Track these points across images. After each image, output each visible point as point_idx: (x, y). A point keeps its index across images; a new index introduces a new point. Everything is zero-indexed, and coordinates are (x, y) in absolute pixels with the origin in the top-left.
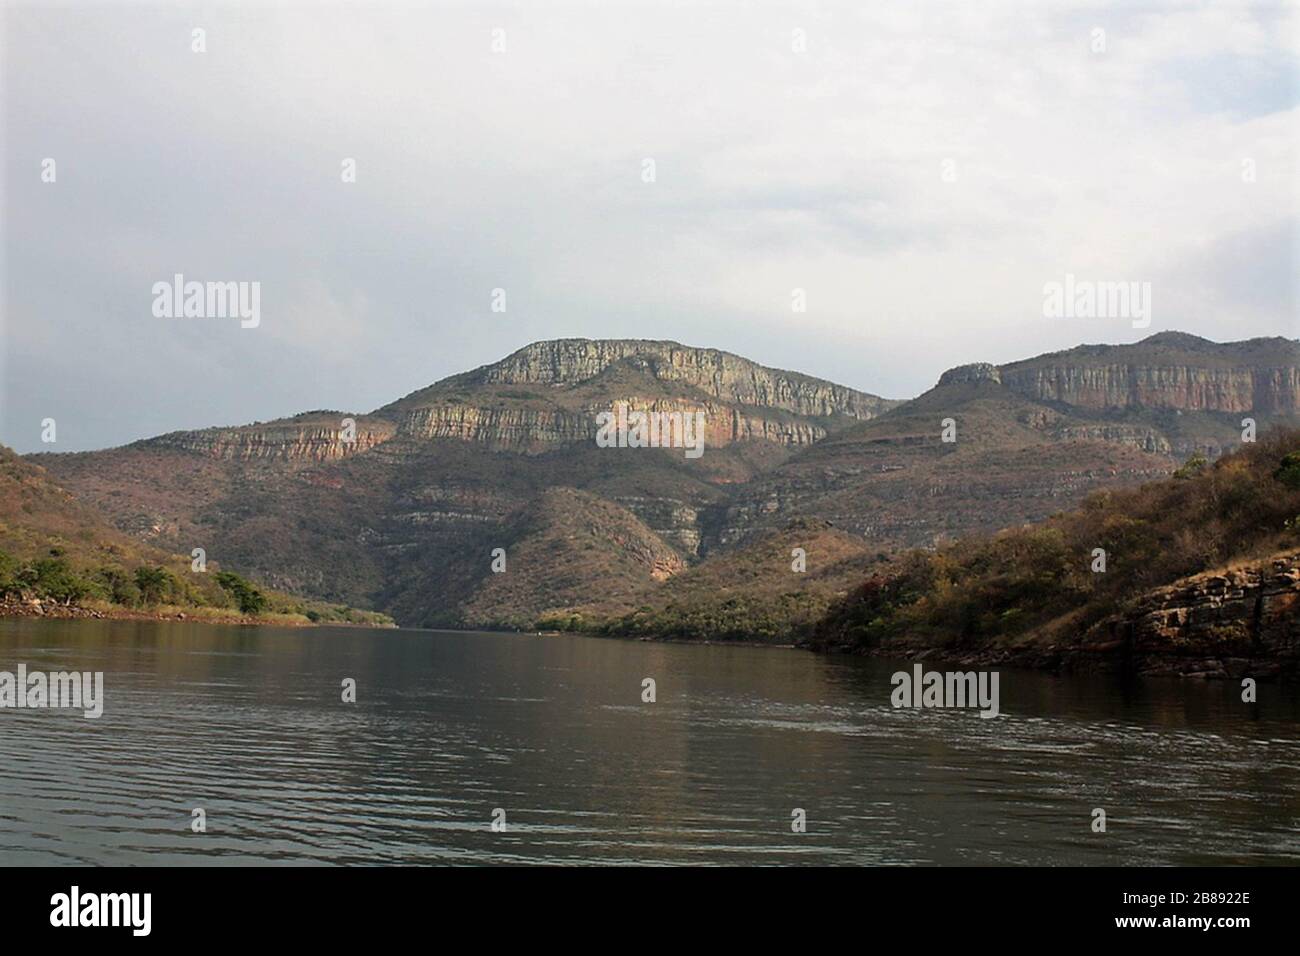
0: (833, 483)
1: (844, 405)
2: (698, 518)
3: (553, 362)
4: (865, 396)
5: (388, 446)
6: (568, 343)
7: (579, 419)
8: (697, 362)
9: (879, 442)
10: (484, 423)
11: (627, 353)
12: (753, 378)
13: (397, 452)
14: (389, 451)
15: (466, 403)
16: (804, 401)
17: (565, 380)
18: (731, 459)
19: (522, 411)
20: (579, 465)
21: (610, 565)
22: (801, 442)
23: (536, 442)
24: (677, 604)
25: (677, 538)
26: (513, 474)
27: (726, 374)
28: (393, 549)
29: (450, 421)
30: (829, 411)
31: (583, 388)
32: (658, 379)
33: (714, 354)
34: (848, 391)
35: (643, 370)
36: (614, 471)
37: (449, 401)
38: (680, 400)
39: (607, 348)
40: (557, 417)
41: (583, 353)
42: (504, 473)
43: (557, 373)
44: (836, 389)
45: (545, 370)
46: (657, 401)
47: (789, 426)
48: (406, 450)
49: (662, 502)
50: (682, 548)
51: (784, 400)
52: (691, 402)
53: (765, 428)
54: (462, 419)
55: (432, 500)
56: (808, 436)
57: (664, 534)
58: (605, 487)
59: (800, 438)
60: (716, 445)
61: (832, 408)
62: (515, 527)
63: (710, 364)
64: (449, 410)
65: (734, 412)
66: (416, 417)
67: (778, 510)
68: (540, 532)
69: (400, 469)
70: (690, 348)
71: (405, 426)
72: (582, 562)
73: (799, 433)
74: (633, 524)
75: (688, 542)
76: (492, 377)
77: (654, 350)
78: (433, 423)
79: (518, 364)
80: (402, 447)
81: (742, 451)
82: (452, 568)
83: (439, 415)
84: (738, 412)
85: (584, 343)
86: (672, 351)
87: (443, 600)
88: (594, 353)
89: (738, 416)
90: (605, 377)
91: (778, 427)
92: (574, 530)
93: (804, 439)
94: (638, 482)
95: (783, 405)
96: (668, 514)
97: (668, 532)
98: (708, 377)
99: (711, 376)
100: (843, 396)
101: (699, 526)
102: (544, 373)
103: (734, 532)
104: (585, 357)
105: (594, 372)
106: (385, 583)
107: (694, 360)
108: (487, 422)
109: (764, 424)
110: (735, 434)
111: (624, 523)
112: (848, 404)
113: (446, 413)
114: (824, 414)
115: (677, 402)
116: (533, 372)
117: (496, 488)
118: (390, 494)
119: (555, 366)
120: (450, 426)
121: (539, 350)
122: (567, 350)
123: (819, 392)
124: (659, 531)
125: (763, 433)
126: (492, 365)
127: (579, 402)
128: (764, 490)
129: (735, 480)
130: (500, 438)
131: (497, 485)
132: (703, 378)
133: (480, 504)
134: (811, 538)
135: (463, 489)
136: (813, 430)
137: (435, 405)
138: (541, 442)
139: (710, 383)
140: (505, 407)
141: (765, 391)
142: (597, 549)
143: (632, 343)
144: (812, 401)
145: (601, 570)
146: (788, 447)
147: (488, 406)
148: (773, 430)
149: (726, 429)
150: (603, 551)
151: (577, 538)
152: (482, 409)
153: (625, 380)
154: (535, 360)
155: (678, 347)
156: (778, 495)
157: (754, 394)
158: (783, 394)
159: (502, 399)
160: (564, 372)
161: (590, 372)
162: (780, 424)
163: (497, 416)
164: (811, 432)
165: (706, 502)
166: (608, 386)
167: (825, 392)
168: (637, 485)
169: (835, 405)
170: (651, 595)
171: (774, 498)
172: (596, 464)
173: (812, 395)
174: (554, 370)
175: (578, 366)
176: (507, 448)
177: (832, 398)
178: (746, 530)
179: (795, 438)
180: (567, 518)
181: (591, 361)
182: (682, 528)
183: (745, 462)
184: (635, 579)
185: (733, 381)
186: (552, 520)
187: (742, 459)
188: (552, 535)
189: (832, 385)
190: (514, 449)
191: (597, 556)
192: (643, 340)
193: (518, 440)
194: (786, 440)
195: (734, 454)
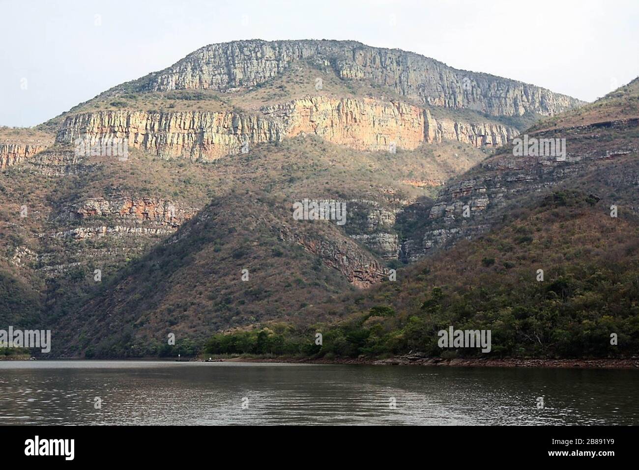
0: (550, 173)
1: (537, 105)
2: (397, 221)
3: (227, 65)
4: (557, 96)
5: (45, 156)
6: (242, 45)
7: (258, 120)
8: (381, 62)
9: (598, 126)
10: (152, 128)
11: (306, 53)
12: (441, 79)
13: (56, 163)
14: (47, 162)
15: (131, 106)
16: (495, 102)
17: (241, 84)
18: (424, 162)
19: (194, 112)
20: (260, 170)
21: (304, 273)
22: (495, 144)
23: (211, 146)
24: (441, 298)
25: (375, 243)
26: (187, 182)
27: (412, 75)
28: (53, 270)
29: (114, 126)
30: (522, 111)
31: (261, 90)
32: (342, 79)
33: (398, 54)
34: (540, 90)
35: (325, 70)
36: (299, 174)
37: (113, 104)
38: (367, 100)
39: (284, 48)
40: (234, 119)
41: (259, 55)
42: (177, 181)
43: (231, 77)
44: (527, 89)
45: (219, 74)
46: (342, 99)
47: (482, 127)
48: (65, 160)
49: (356, 204)
50: (380, 253)
51: (474, 100)
52: (379, 102)
53: (456, 130)
54: (128, 123)
55: (96, 213)
56: (502, 136)
57: (361, 239)
58: (291, 190)
59: (494, 140)
60: (407, 147)
61: (525, 107)
62: (189, 236)
63: (395, 64)
64: (113, 114)
65: (424, 112)
66: (75, 123)
67: (489, 207)
68: (218, 241)
69: (60, 182)
70: (374, 48)
71: (63, 134)
72: (271, 271)
73: (493, 134)
74: (325, 228)
75: (388, 247)
76: (162, 84)
77: (336, 50)
78: (96, 130)
79: (189, 69)
80: (62, 158)
81: (436, 153)
82: (118, 287)
83: (102, 120)
84: (428, 112)
85: (259, 44)
86: (354, 51)
87: (108, 324)
88: (271, 54)
89: (429, 116)
90: (284, 78)
91: (470, 128)
92: (258, 235)
93: (499, 140)
94: (327, 183)
95: (474, 106)
96: (364, 217)
97: (366, 236)
98: (393, 78)
99: (397, 77)
100: (536, 95)
101: (399, 230)
102: (218, 77)
103: (440, 234)
104: (261, 58)
105: (273, 74)
106: (44, 308)
107: (378, 60)
108: (156, 127)
109: (456, 126)
110: (426, 136)
111: (315, 226)
112: (541, 103)
113: (110, 116)
114: (517, 116)
115: (363, 101)
116: (206, 77)
117: (168, 197)
118: (49, 209)
119: (229, 70)
120: (115, 132)
121: (211, 53)
122: (242, 52)
123: (511, 92)
124: (354, 236)
125: (455, 135)
126: (162, 71)
127: (257, 105)
128: (471, 185)
129: (430, 183)
130: (171, 144)
131: (169, 194)
132: (388, 79)
133: (151, 215)
134: (574, 217)
135: (133, 199)
136: (507, 131)
137: (97, 109)
138: (216, 146)
139: (396, 84)
140: (175, 109)
141: (454, 93)
142: (286, 256)
143: (311, 43)
144: (503, 101)
145: (292, 279)
146: (482, 149)
147: (156, 108)
148: (465, 132)
149: (417, 130)
150: (293, 258)
151: (261, 245)
152: (150, 112)
153: (306, 81)
154: (207, 64)
155: (361, 47)
156: (488, 189)
157: (443, 95)
158: (473, 94)
159: (172, 102)
160: (239, 76)
161: (268, 75)
162: (472, 125)
163: (166, 119)
164: (505, 133)
165: (405, 203)
166: (288, 87)
167: (516, 92)
168: (328, 186)
169: (527, 105)
170: (365, 301)
171: (482, 194)
172: (280, 167)
173: (503, 95)
174: (229, 74)
175: (255, 69)
176: (179, 154)
177: (524, 97)
178: (453, 231)
179: (489, 139)
180: (249, 223)
181: (268, 63)
182: (380, 231)
183: (439, 165)
184: (332, 288)
185: (420, 83)
186: (231, 226)
187: (435, 161)
188: (233, 244)
189: (524, 84)
190: (187, 154)
191: (287, 264)
192: (324, 40)
193: (191, 145)
194: (479, 143)
195: (426, 155)
